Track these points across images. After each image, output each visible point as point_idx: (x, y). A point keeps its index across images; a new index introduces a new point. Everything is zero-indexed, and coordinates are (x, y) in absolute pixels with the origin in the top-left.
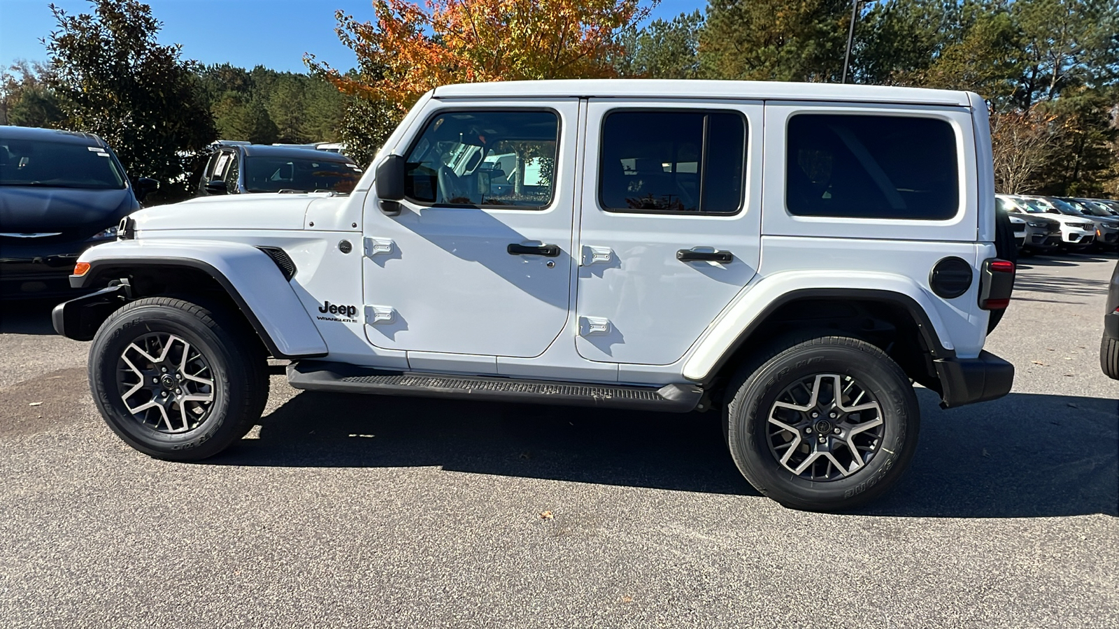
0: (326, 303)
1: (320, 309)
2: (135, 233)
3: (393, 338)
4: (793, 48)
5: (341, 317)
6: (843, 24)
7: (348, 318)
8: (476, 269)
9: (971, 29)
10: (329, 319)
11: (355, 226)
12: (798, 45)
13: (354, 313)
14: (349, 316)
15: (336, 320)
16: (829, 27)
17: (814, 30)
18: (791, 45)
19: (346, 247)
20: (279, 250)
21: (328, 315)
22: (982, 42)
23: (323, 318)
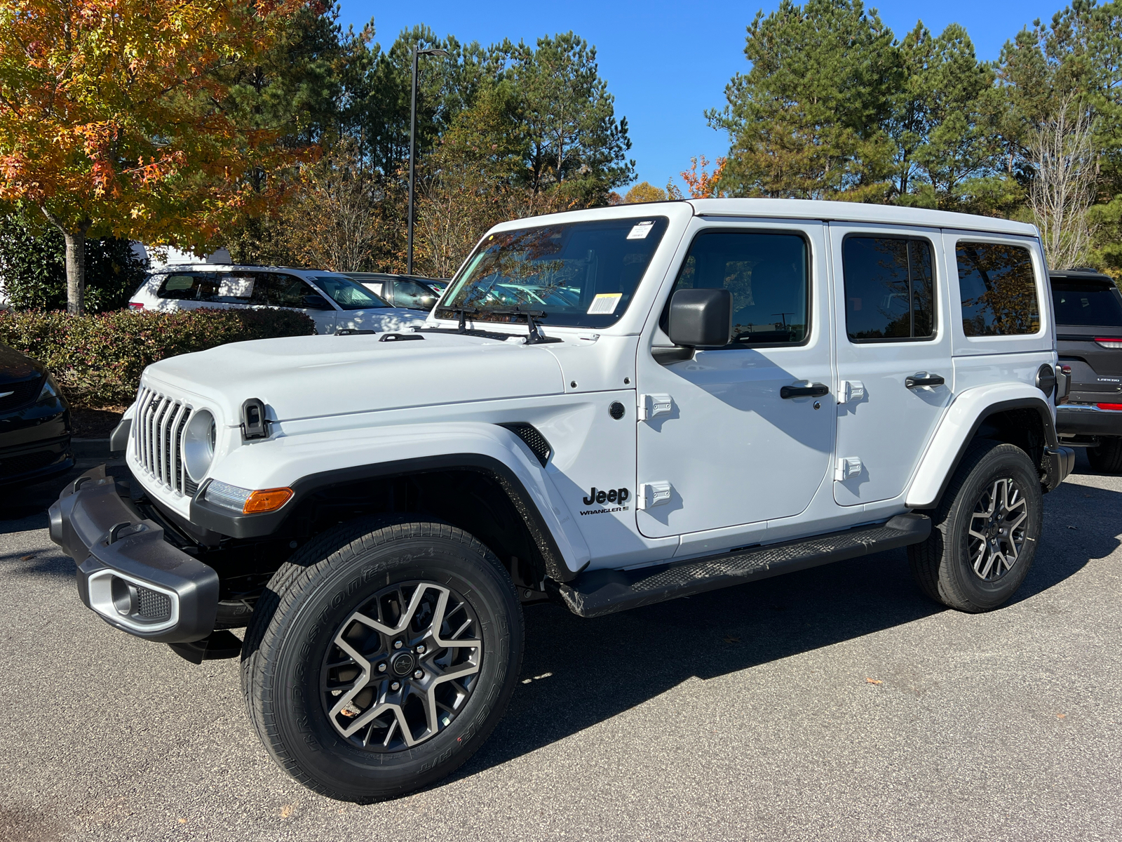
0: (593, 490)
1: (585, 500)
2: (274, 426)
3: (665, 522)
4: (280, 92)
5: (609, 506)
6: (337, 68)
7: (617, 506)
8: (752, 419)
9: (478, 94)
10: (595, 512)
11: (627, 381)
12: (285, 88)
13: (625, 499)
14: (620, 503)
15: (603, 511)
16: (322, 70)
17: (304, 70)
18: (274, 87)
19: (617, 411)
20: (527, 426)
21: (595, 506)
22: (491, 110)
23: (588, 512)
